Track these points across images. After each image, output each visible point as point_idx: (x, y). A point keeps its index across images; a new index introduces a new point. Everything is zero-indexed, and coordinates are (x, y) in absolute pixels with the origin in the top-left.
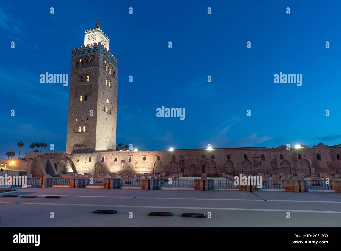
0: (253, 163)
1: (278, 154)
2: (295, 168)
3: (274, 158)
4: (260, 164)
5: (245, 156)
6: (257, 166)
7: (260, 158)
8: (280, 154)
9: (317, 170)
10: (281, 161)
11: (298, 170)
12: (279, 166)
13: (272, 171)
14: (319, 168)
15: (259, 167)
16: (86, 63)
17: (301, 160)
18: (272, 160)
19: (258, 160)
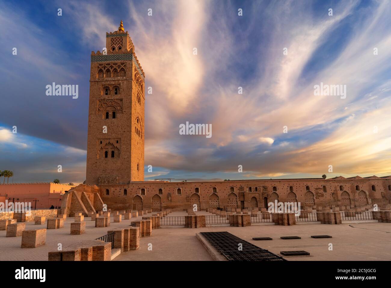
0: (315, 194)
1: (338, 186)
2: (354, 199)
3: (335, 189)
4: (322, 196)
5: (308, 188)
7: (321, 189)
8: (340, 185)
10: (341, 192)
11: (357, 201)
12: (340, 198)
13: (334, 203)
15: (321, 199)
16: (113, 72)
17: (359, 191)
18: (333, 191)
19: (320, 192)
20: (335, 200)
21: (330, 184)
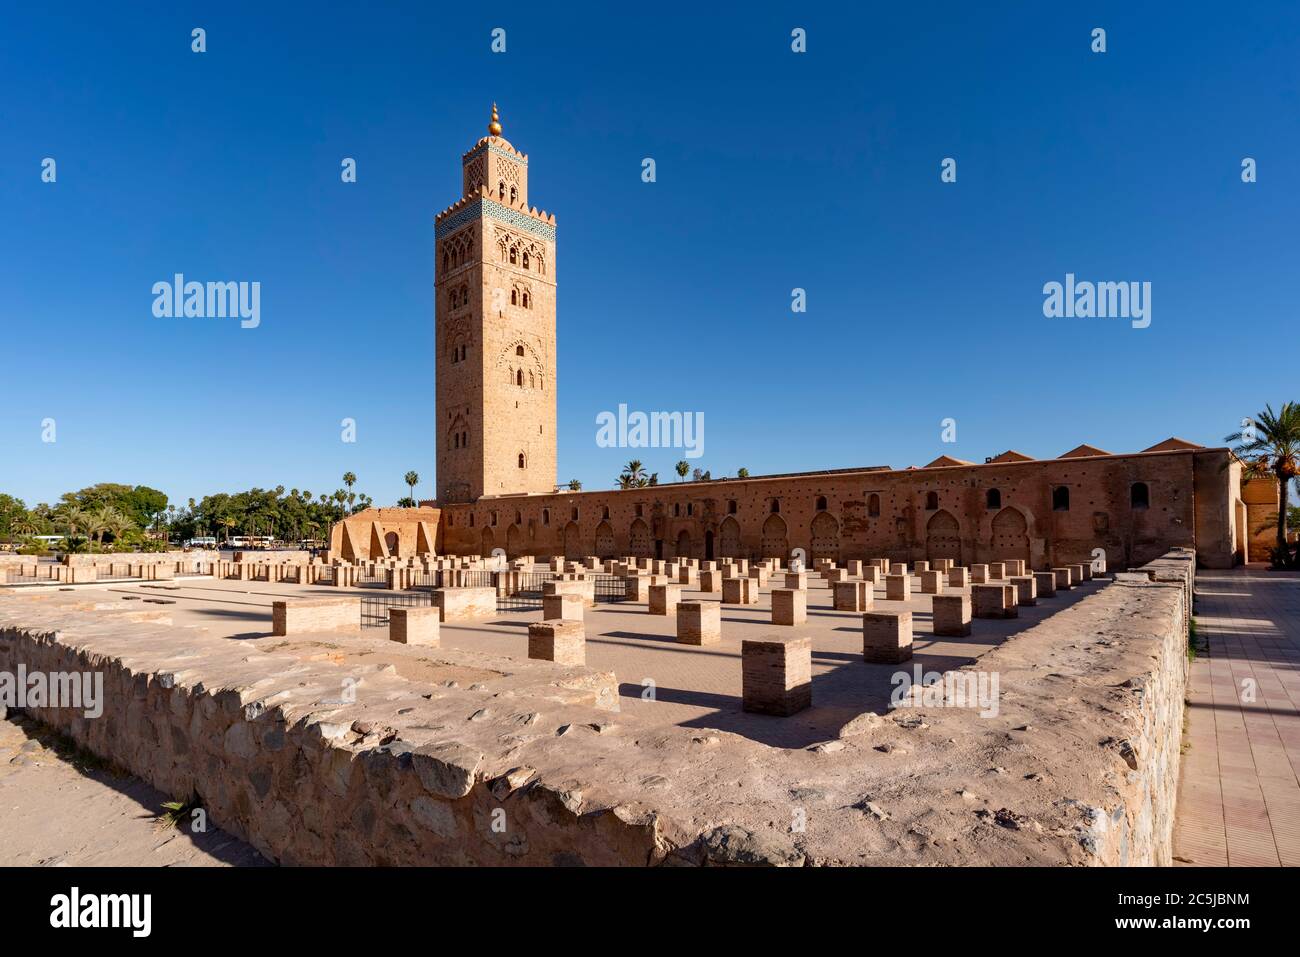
0: (843, 522)
1: (919, 492)
2: (975, 540)
3: (906, 504)
5: (822, 503)
6: (854, 534)
7: (863, 504)
8: (926, 488)
9: (1051, 548)
10: (932, 513)
11: (986, 548)
12: (921, 535)
13: (899, 552)
14: (1059, 540)
15: (860, 538)
17: (998, 511)
18: (900, 511)
19: (857, 514)
20: (904, 541)
21: (894, 486)
